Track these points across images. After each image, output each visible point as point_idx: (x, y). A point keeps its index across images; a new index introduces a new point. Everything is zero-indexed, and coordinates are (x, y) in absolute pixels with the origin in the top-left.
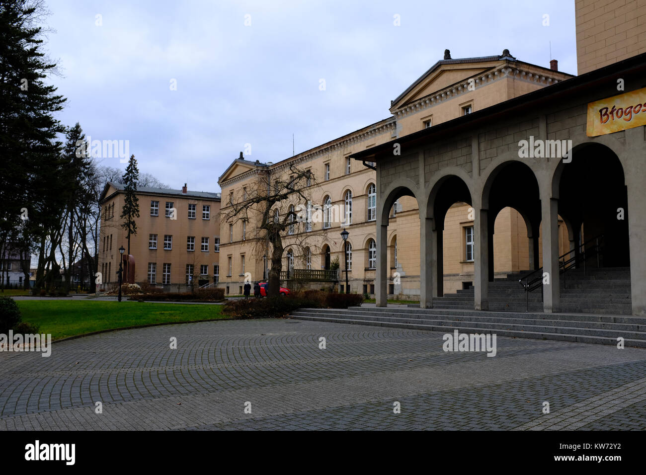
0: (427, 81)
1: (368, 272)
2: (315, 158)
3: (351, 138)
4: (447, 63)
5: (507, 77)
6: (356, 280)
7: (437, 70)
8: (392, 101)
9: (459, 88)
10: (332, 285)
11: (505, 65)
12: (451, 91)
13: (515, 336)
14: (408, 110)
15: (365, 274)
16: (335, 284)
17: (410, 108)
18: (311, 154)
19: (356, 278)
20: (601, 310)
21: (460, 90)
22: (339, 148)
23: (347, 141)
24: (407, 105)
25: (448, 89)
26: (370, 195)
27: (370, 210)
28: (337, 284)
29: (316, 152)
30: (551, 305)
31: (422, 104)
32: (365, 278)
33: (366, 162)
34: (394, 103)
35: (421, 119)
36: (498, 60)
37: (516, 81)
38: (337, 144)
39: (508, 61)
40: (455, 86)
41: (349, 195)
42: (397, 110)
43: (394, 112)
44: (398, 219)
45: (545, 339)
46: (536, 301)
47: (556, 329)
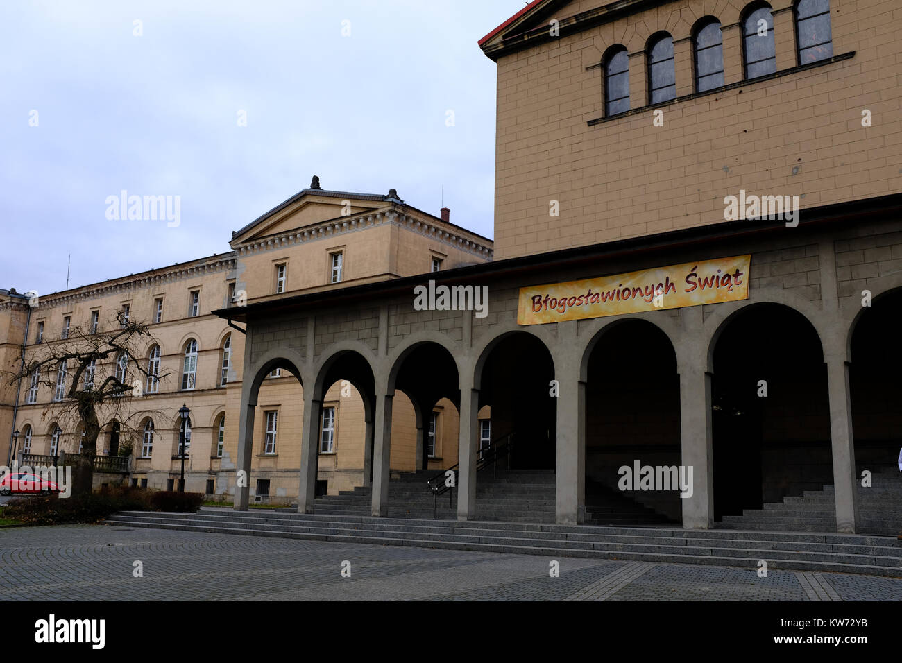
0: (286, 212)
1: (177, 461)
2: (108, 295)
3: (167, 273)
4: (314, 193)
5: (392, 223)
6: (158, 472)
7: (300, 201)
8: (234, 232)
9: (329, 229)
10: (119, 478)
11: (390, 208)
12: (318, 231)
13: (434, 547)
14: (256, 246)
15: (172, 465)
16: (124, 477)
17: (259, 244)
18: (102, 289)
19: (158, 469)
20: (519, 518)
21: (329, 231)
22: (147, 285)
23: (160, 276)
24: (256, 240)
25: (313, 228)
26: (187, 355)
27: (186, 376)
28: (127, 476)
29: (111, 287)
30: (466, 511)
31: (277, 241)
32: (171, 470)
33: (232, 322)
34: (237, 235)
35: (274, 261)
36: (383, 201)
37: (401, 229)
38: (144, 280)
39: (394, 204)
40: (322, 225)
41: (155, 351)
42: (241, 245)
43: (235, 247)
44: (228, 391)
45: (469, 550)
46: (442, 506)
47: (480, 538)
